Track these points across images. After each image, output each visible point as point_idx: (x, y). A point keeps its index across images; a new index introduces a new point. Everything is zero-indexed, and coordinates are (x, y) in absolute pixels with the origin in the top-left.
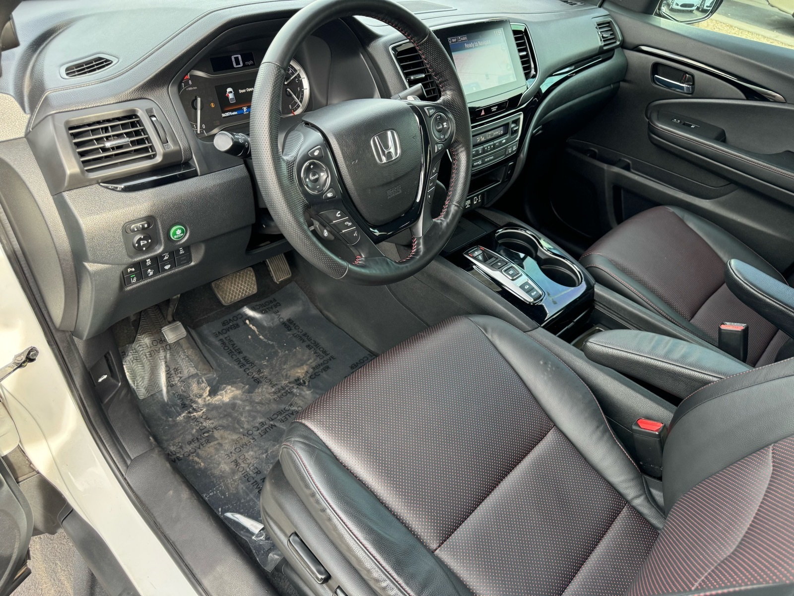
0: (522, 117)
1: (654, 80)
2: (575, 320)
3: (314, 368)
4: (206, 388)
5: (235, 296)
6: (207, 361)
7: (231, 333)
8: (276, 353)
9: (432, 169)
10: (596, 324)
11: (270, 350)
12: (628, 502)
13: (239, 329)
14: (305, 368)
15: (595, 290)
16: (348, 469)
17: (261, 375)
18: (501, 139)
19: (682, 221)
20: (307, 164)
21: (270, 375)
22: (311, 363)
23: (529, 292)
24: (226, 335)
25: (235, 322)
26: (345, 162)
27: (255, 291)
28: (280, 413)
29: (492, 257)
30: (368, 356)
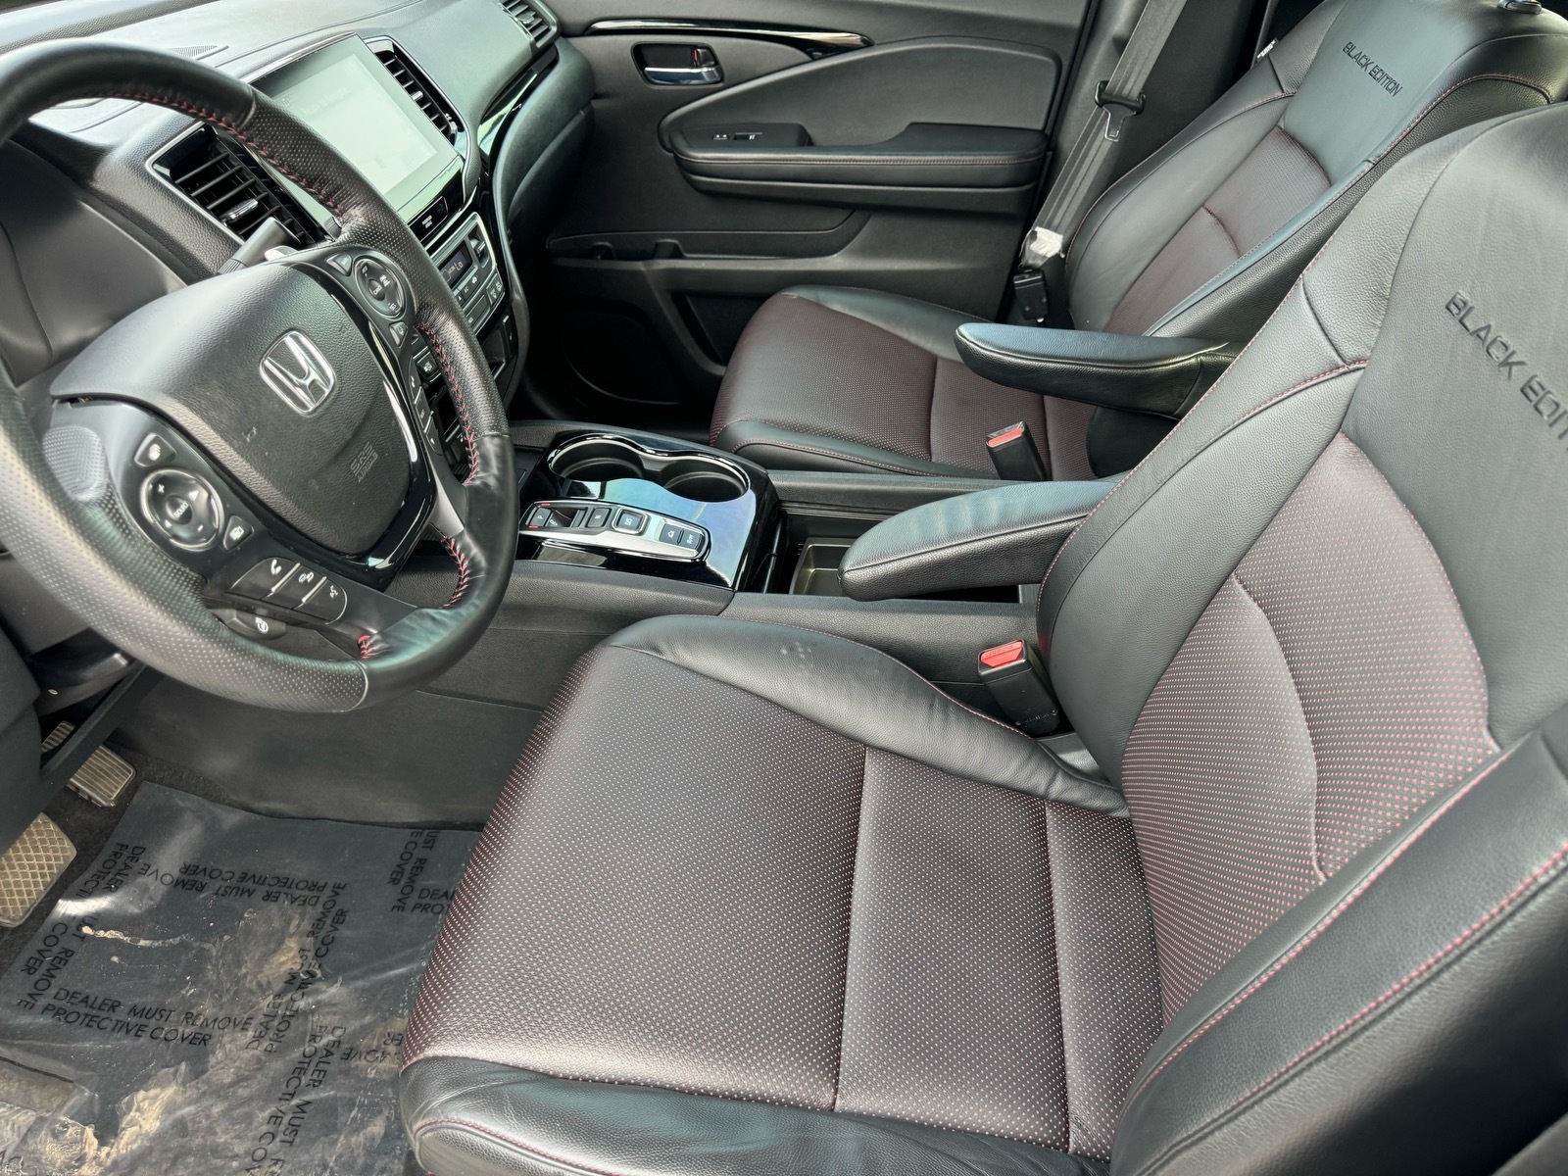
0: (479, 221)
1: (647, 77)
2: (774, 551)
3: (312, 933)
4: (82, 1133)
5: (29, 893)
6: (46, 1074)
7: (62, 978)
8: (202, 955)
9: (408, 381)
10: (804, 542)
11: (183, 958)
12: (1044, 798)
13: (76, 957)
14: (292, 944)
15: (774, 483)
16: (585, 1080)
17: (199, 1023)
18: (468, 278)
19: (818, 305)
20: (146, 488)
21: (221, 1007)
22: (299, 926)
23: (680, 540)
24: (53, 991)
25: (56, 950)
26: (231, 444)
27: (71, 852)
28: (299, 1070)
29: (576, 510)
30: (413, 839)
